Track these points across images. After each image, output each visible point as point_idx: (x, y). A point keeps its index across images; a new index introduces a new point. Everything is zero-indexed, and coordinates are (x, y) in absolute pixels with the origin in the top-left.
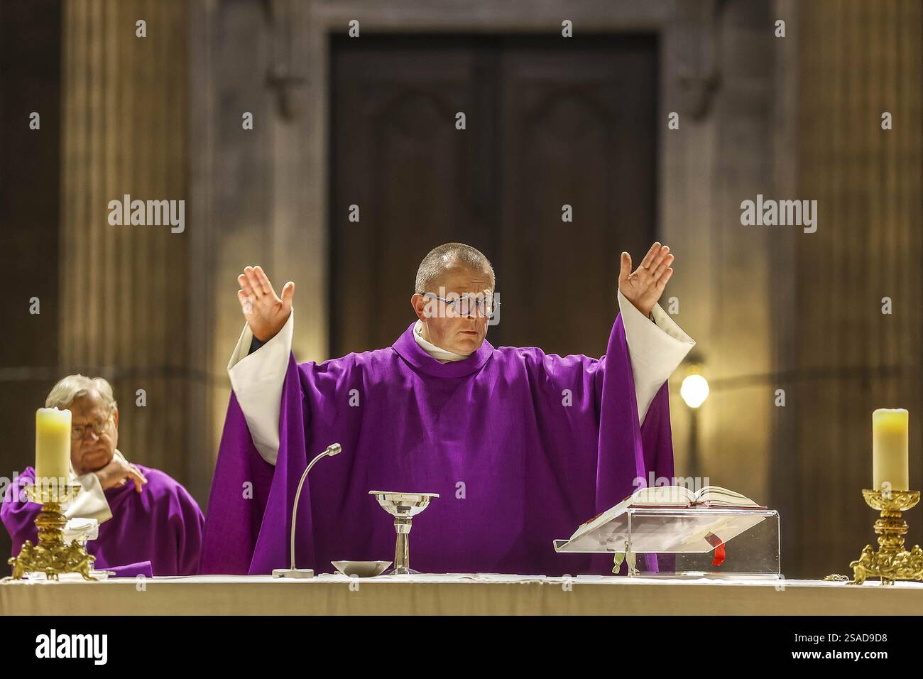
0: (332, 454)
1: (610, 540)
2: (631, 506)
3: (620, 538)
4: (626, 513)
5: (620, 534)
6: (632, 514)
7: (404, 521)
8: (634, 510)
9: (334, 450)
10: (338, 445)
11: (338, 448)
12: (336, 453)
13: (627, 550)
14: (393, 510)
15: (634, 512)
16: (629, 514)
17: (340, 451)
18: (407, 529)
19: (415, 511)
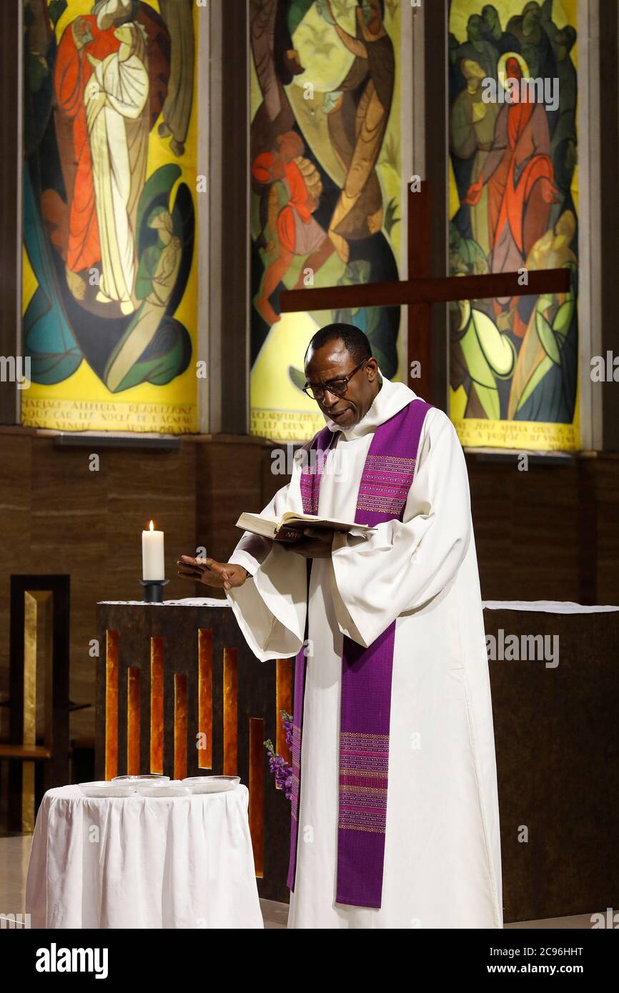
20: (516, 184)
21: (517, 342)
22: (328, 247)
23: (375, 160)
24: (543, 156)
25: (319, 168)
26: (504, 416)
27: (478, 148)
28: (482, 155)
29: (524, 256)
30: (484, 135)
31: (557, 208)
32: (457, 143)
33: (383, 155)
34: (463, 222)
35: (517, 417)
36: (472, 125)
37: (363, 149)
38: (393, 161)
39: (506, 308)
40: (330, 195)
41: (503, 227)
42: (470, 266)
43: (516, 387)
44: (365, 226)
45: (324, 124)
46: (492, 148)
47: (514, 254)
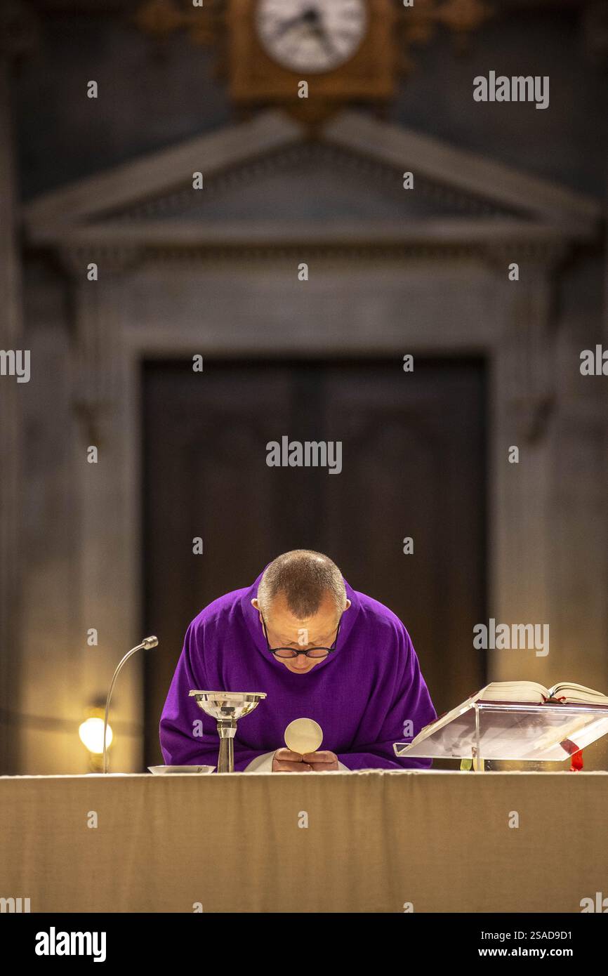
0: (147, 647)
1: (456, 746)
2: (479, 702)
3: (466, 744)
4: (473, 710)
5: (465, 739)
6: (480, 710)
7: (227, 724)
8: (481, 706)
9: (151, 643)
10: (155, 638)
11: (154, 641)
12: (152, 646)
13: (474, 756)
14: (215, 713)
15: (481, 708)
16: (477, 710)
17: (157, 644)
18: (232, 732)
19: (239, 713)
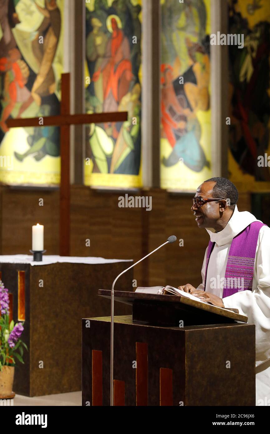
20: (115, 72)
21: (115, 140)
22: (31, 100)
23: (52, 61)
24: (127, 61)
25: (27, 65)
26: (109, 172)
27: (98, 56)
28: (100, 60)
29: (118, 103)
30: (101, 51)
31: (133, 83)
32: (89, 54)
33: (56, 59)
34: (91, 89)
35: (115, 172)
36: (95, 47)
37: (47, 56)
38: (60, 62)
39: (110, 126)
40: (32, 77)
41: (109, 91)
42: (95, 108)
43: (114, 160)
44: (48, 90)
45: (30, 45)
46: (104, 56)
47: (114, 103)
